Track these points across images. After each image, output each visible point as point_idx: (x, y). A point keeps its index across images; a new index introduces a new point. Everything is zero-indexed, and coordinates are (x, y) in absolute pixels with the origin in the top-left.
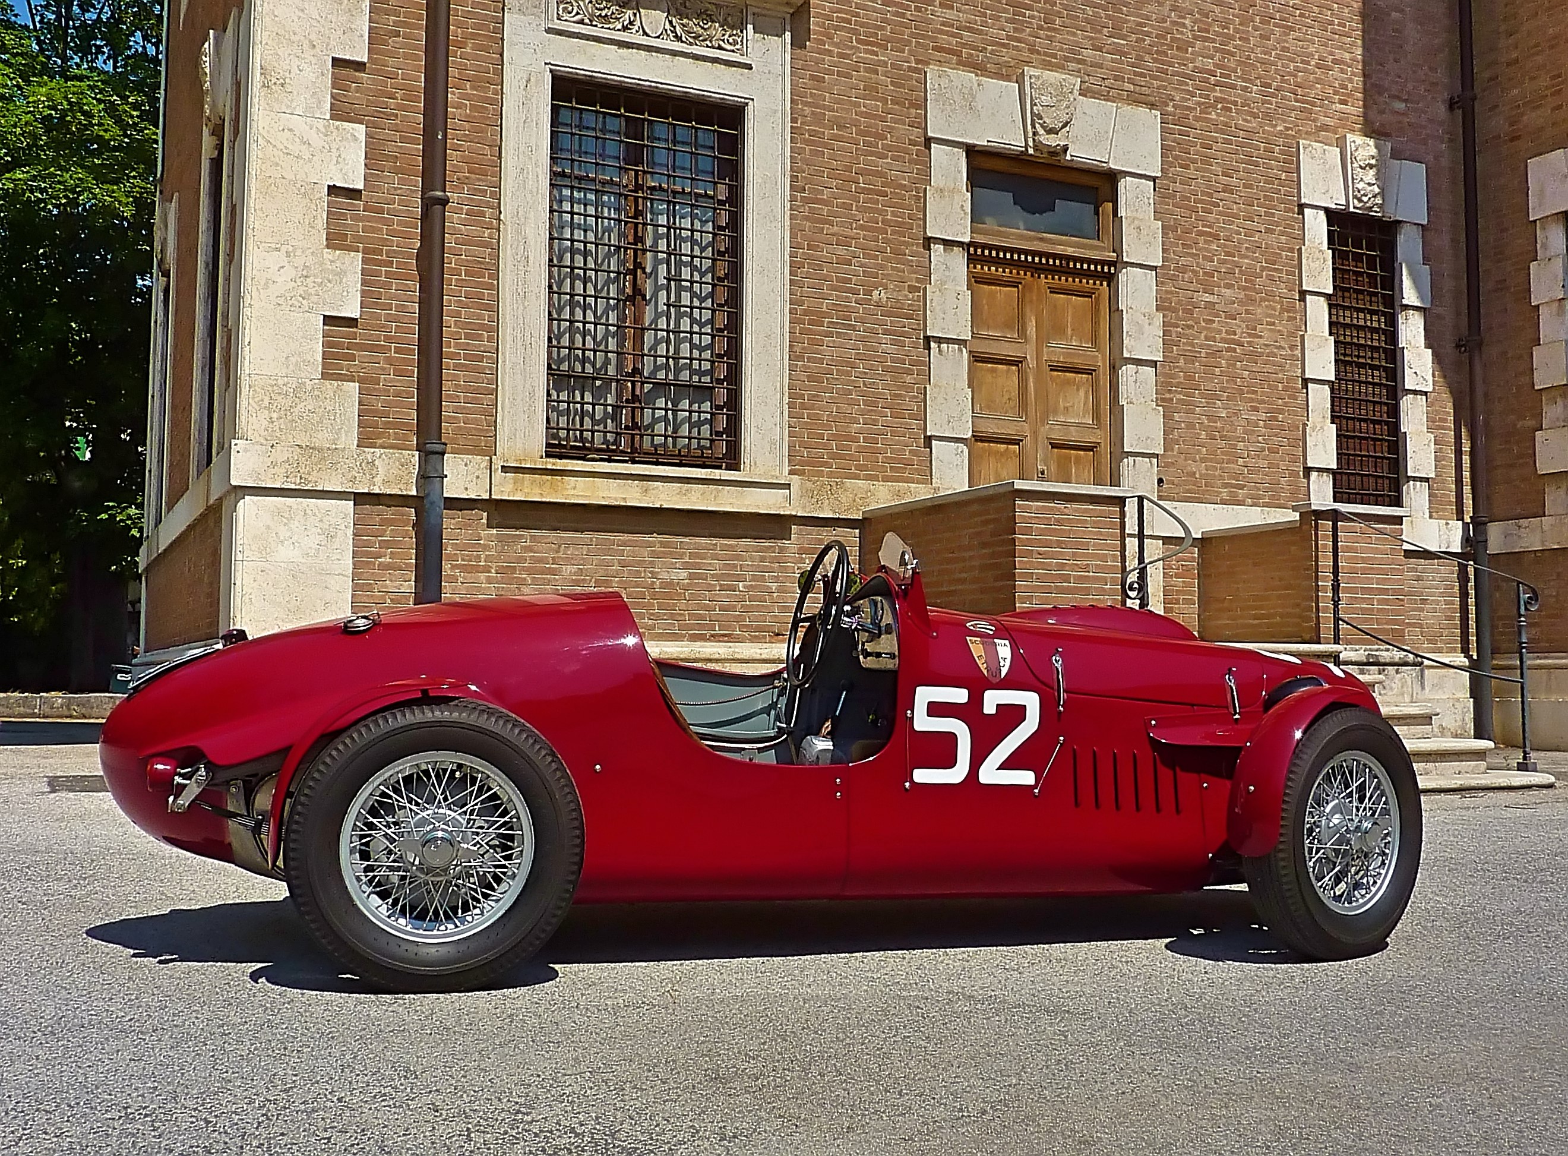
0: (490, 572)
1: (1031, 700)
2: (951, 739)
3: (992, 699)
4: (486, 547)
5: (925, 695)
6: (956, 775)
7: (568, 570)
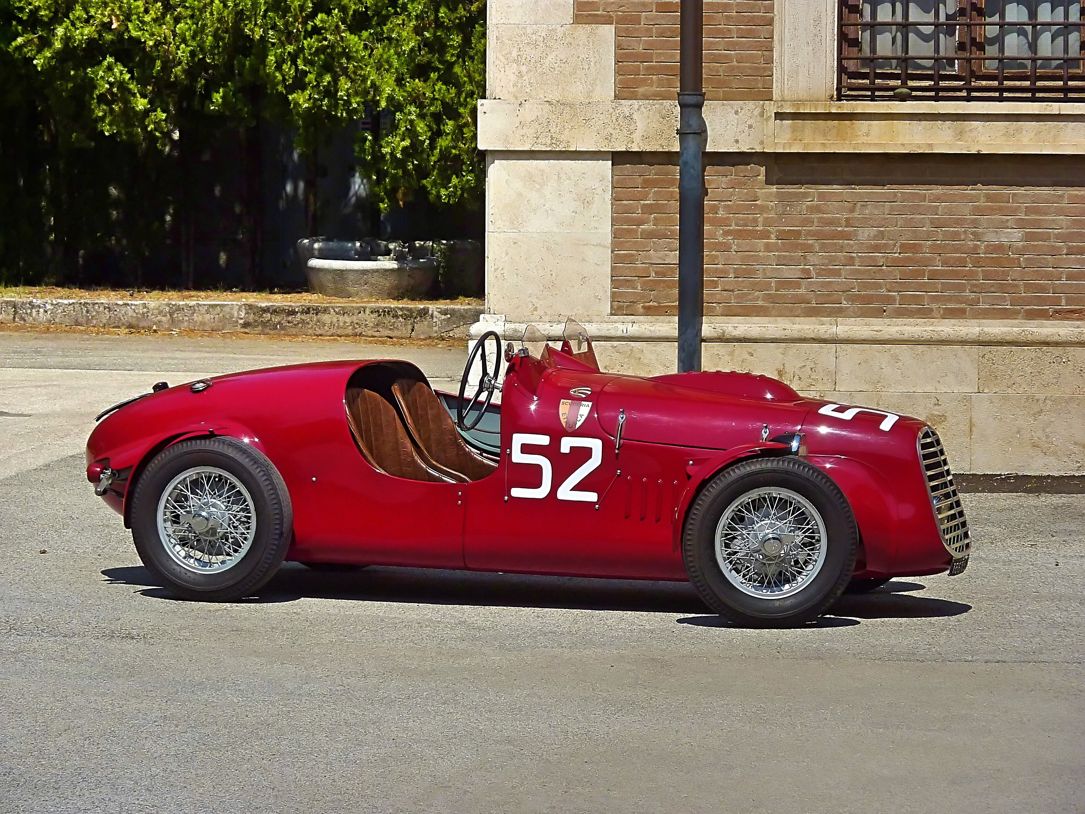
0: (769, 238)
1: (596, 445)
2: (538, 469)
3: (567, 444)
4: (763, 209)
5: (519, 439)
6: (541, 493)
7: (865, 234)
